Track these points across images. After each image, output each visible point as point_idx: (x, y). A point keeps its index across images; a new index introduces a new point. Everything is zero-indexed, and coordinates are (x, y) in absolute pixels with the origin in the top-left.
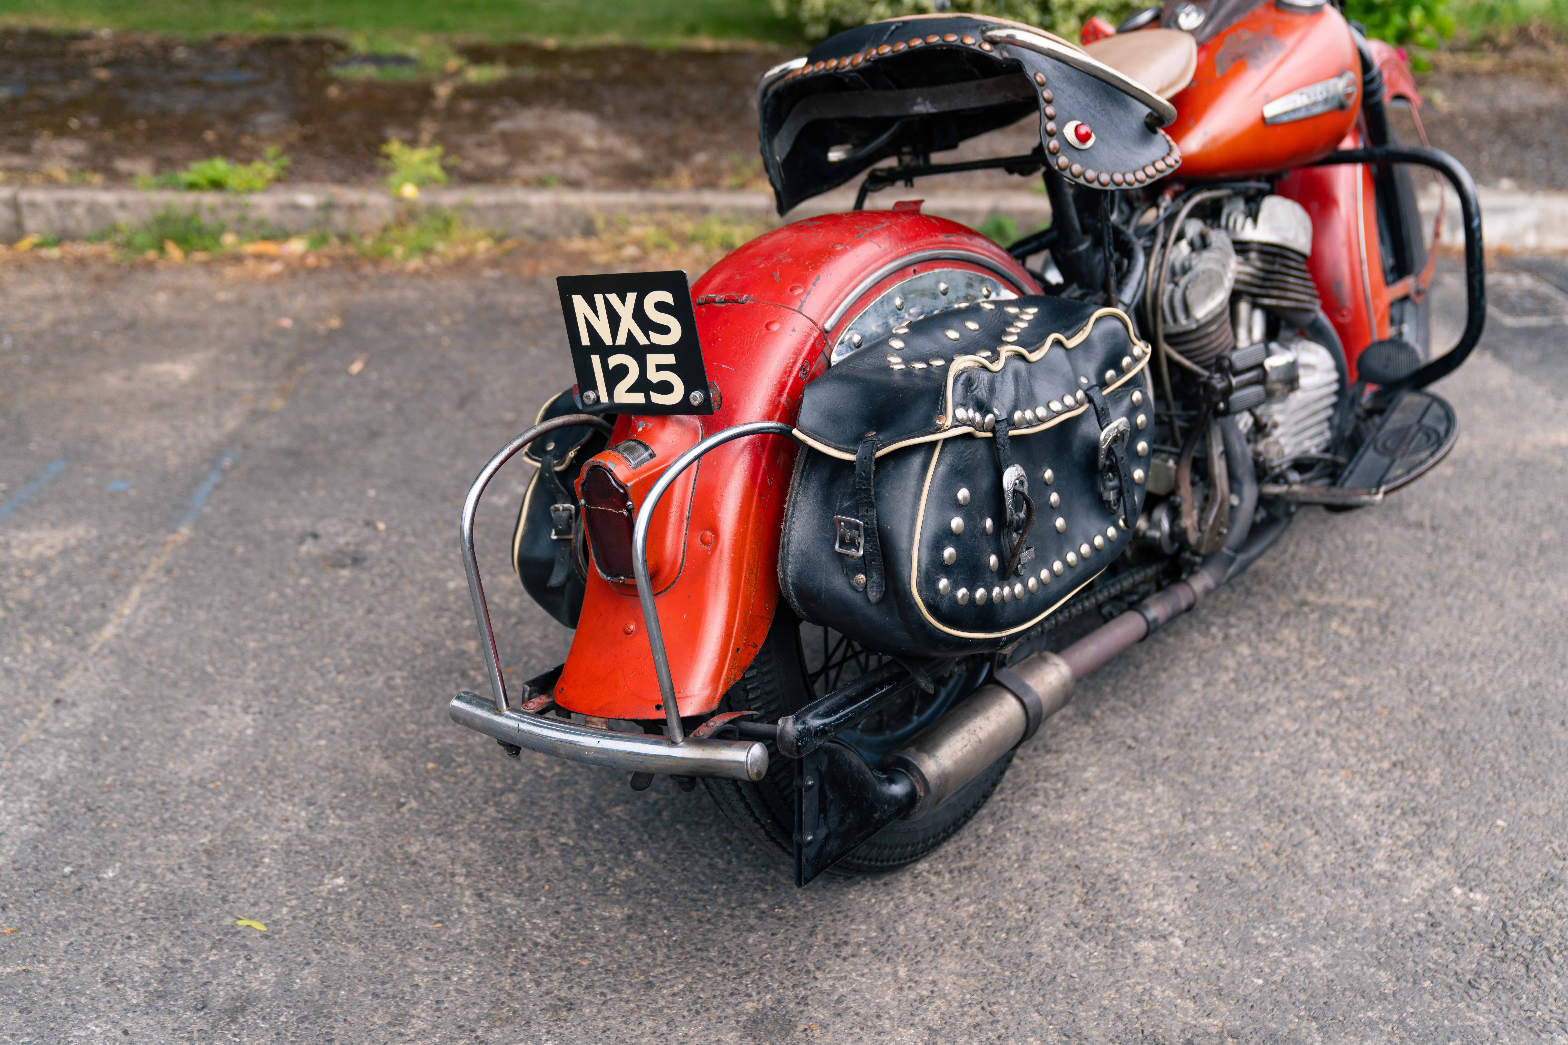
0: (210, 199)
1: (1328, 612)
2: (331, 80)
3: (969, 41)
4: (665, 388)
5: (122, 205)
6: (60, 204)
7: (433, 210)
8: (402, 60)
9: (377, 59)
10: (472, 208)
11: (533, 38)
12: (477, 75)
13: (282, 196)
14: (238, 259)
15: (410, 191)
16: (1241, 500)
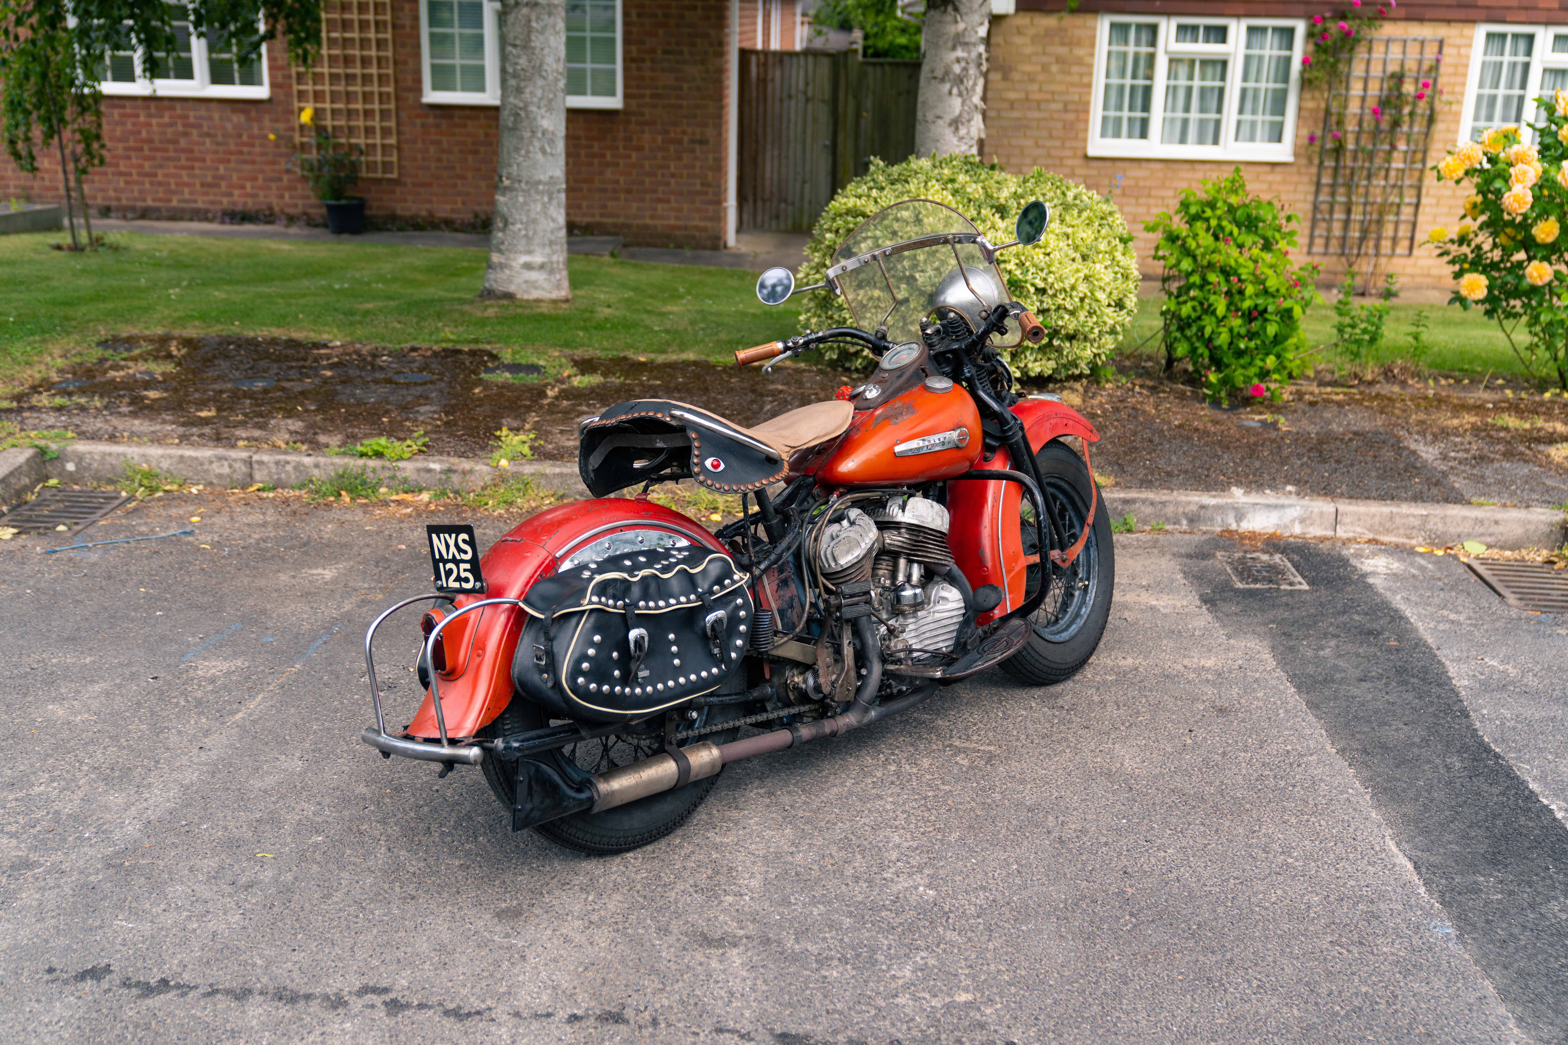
0: (373, 463)
1: (959, 751)
2: (480, 382)
3: (659, 415)
4: (467, 580)
5: (317, 466)
6: (277, 463)
7: (516, 476)
8: (533, 368)
9: (515, 368)
10: (544, 475)
11: (630, 354)
12: (580, 381)
13: (421, 463)
14: (385, 504)
15: (504, 463)
16: (870, 672)
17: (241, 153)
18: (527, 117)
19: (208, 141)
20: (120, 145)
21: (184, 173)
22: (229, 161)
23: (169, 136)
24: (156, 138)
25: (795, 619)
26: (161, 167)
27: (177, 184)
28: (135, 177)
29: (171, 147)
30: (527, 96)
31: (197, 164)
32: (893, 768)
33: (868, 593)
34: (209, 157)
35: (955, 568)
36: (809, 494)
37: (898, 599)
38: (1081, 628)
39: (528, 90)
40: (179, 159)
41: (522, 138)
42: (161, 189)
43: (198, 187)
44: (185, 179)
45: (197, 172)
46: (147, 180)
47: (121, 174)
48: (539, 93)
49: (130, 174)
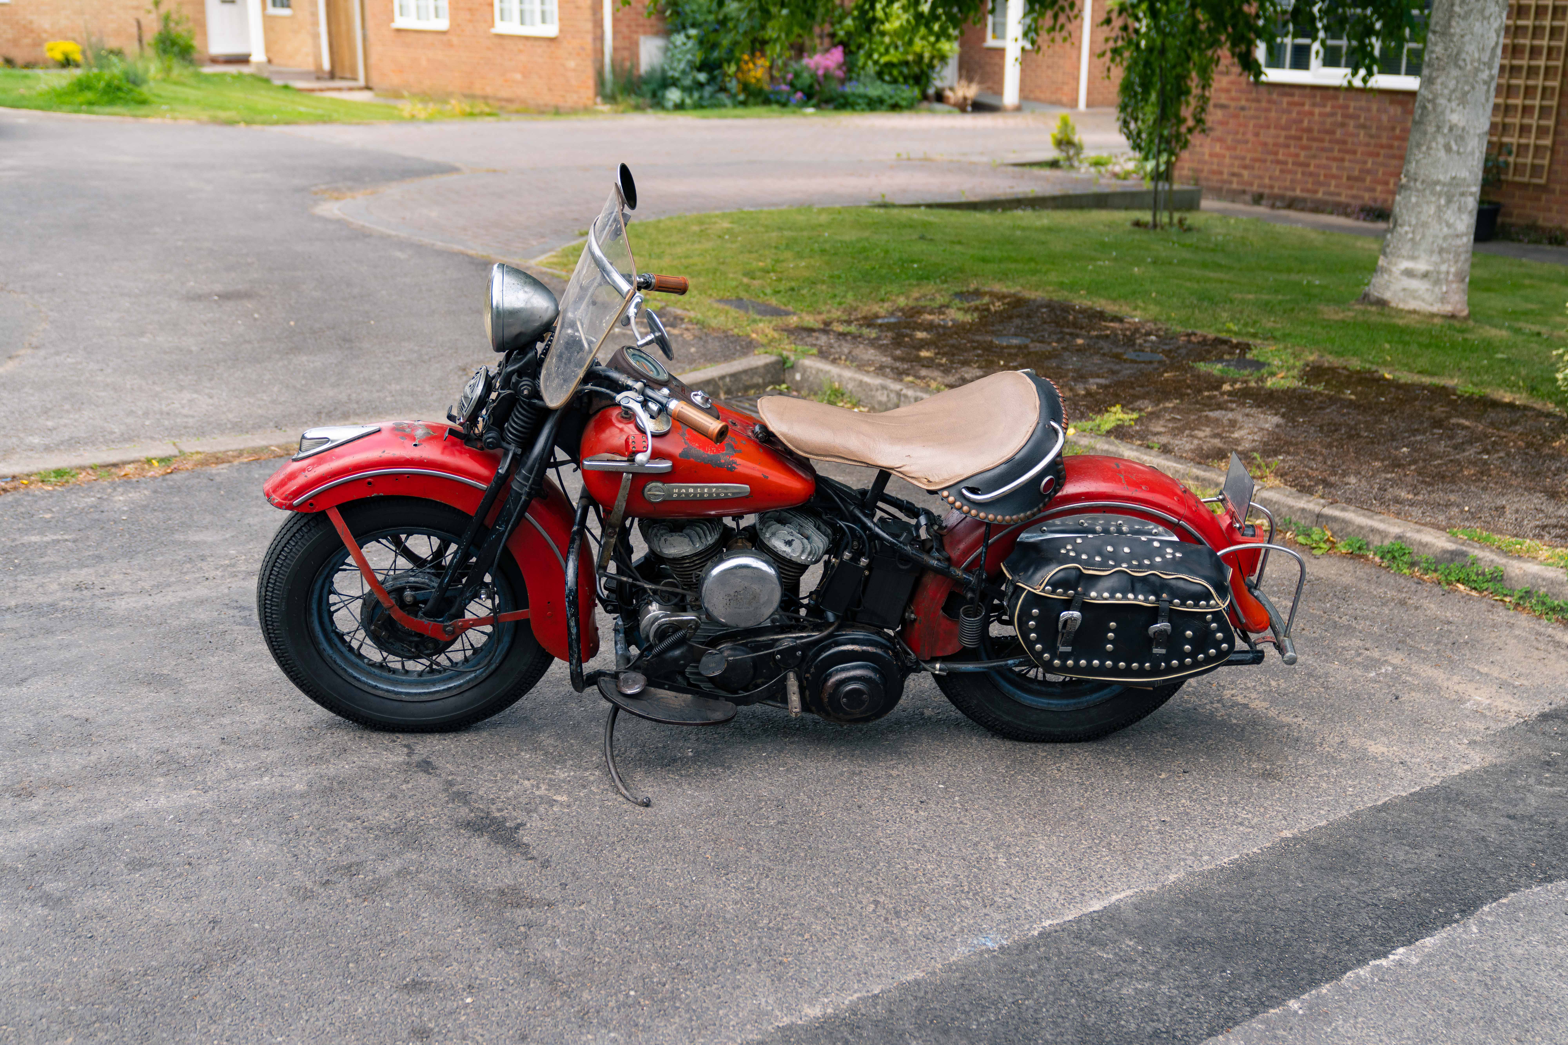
17: (1391, 147)
18: (1434, 109)
19: (1362, 133)
20: (1283, 133)
21: (1334, 165)
22: (1378, 155)
23: (1328, 126)
24: (1316, 127)
26: (1314, 157)
27: (1325, 176)
28: (1290, 166)
29: (1327, 137)
30: (1438, 87)
31: (1347, 157)
34: (1360, 150)
39: (1439, 81)
40: (1332, 150)
41: (1425, 133)
42: (1310, 180)
43: (1344, 180)
44: (1334, 171)
45: (1347, 164)
46: (1300, 170)
47: (1278, 162)
48: (1452, 84)
49: (1286, 163)
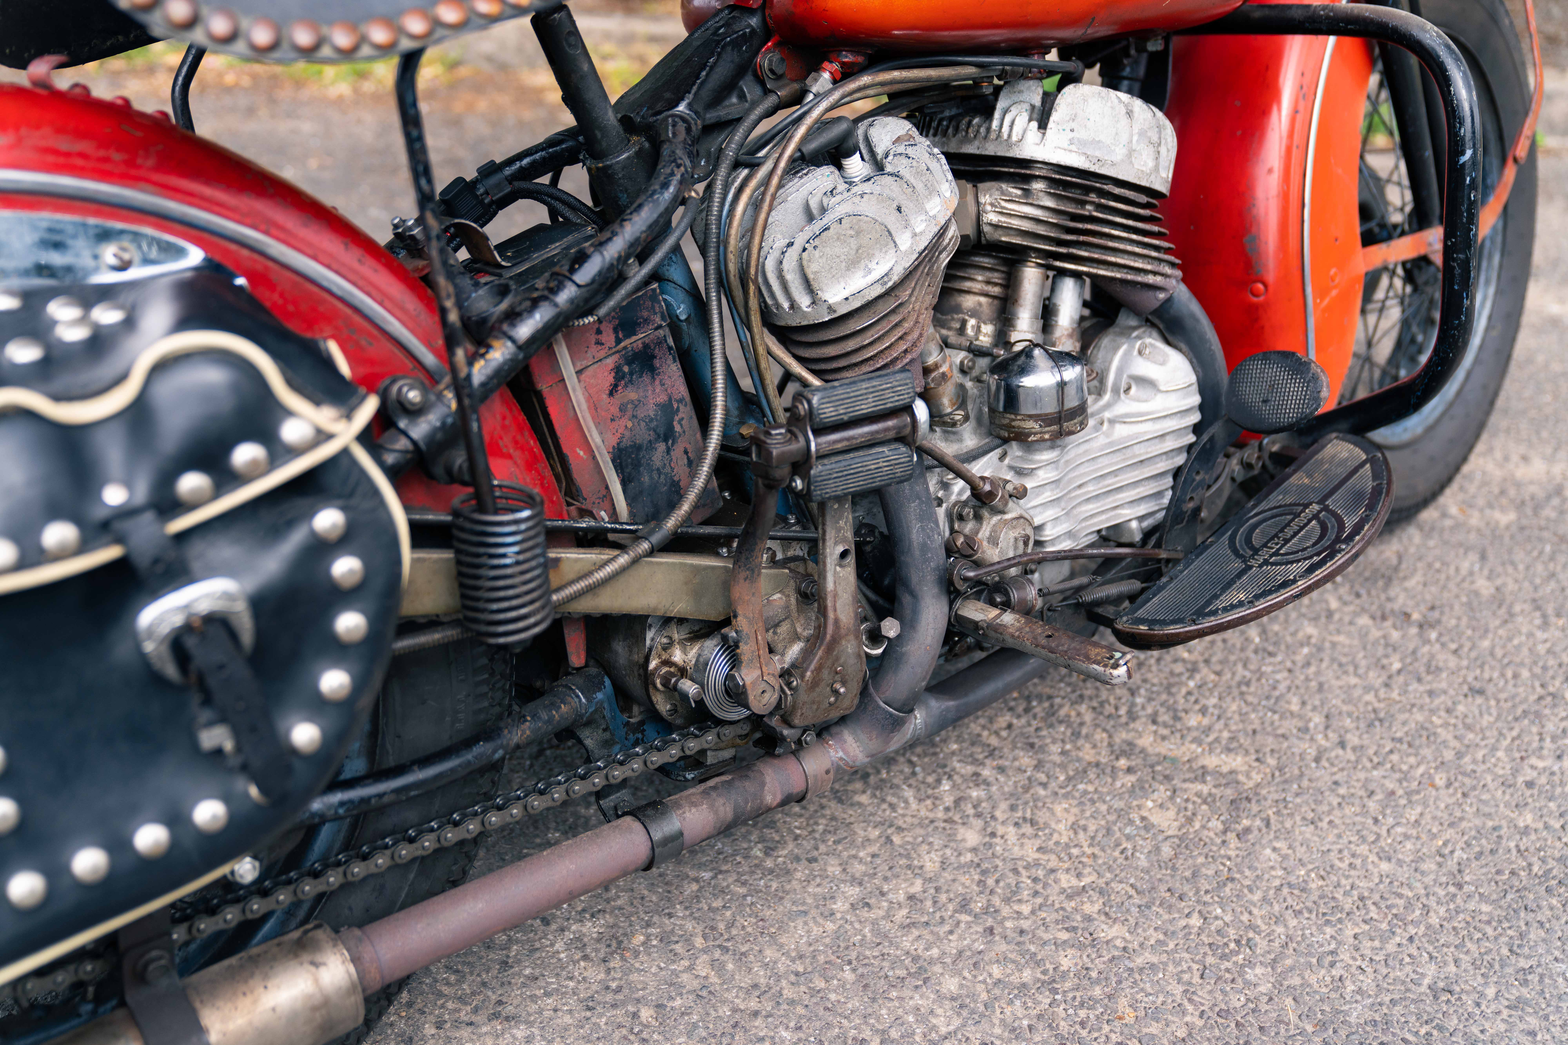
16: (908, 625)
25: (680, 470)
32: (971, 837)
33: (908, 409)
35: (1182, 293)
36: (745, 68)
37: (1012, 397)
38: (1451, 405)
